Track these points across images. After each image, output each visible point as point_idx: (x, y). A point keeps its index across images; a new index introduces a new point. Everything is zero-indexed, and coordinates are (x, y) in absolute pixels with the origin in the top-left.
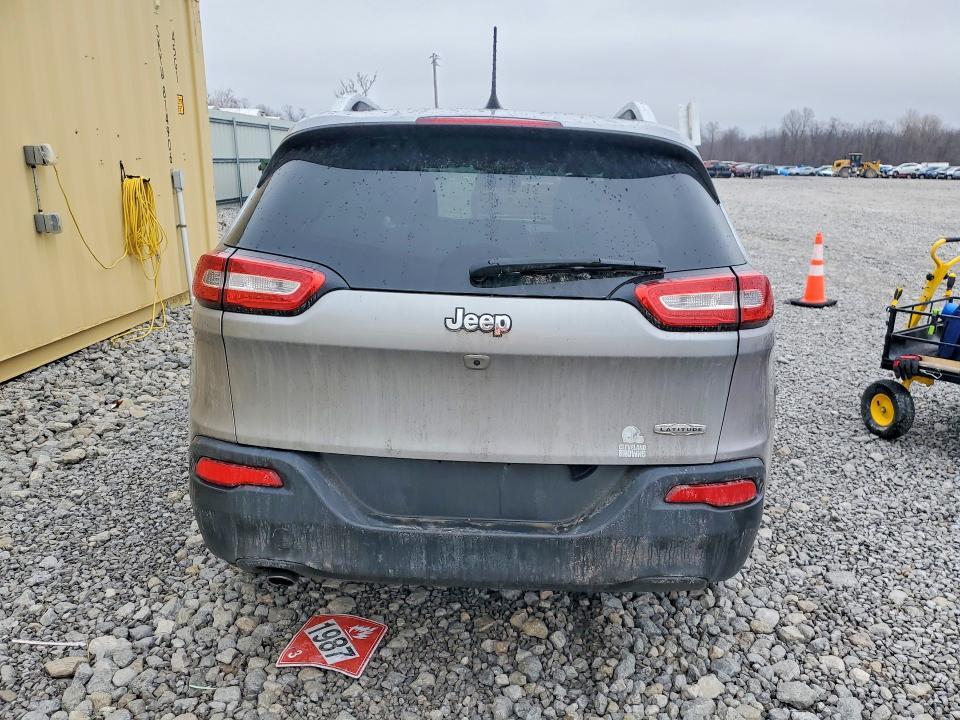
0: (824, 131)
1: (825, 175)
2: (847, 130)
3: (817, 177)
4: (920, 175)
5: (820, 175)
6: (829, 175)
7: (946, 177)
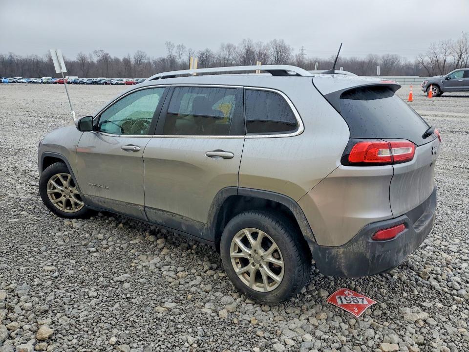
0: (7, 59)
1: (23, 82)
2: (19, 59)
3: (17, 84)
4: (72, 82)
5: (18, 82)
6: (25, 83)
7: (84, 83)
